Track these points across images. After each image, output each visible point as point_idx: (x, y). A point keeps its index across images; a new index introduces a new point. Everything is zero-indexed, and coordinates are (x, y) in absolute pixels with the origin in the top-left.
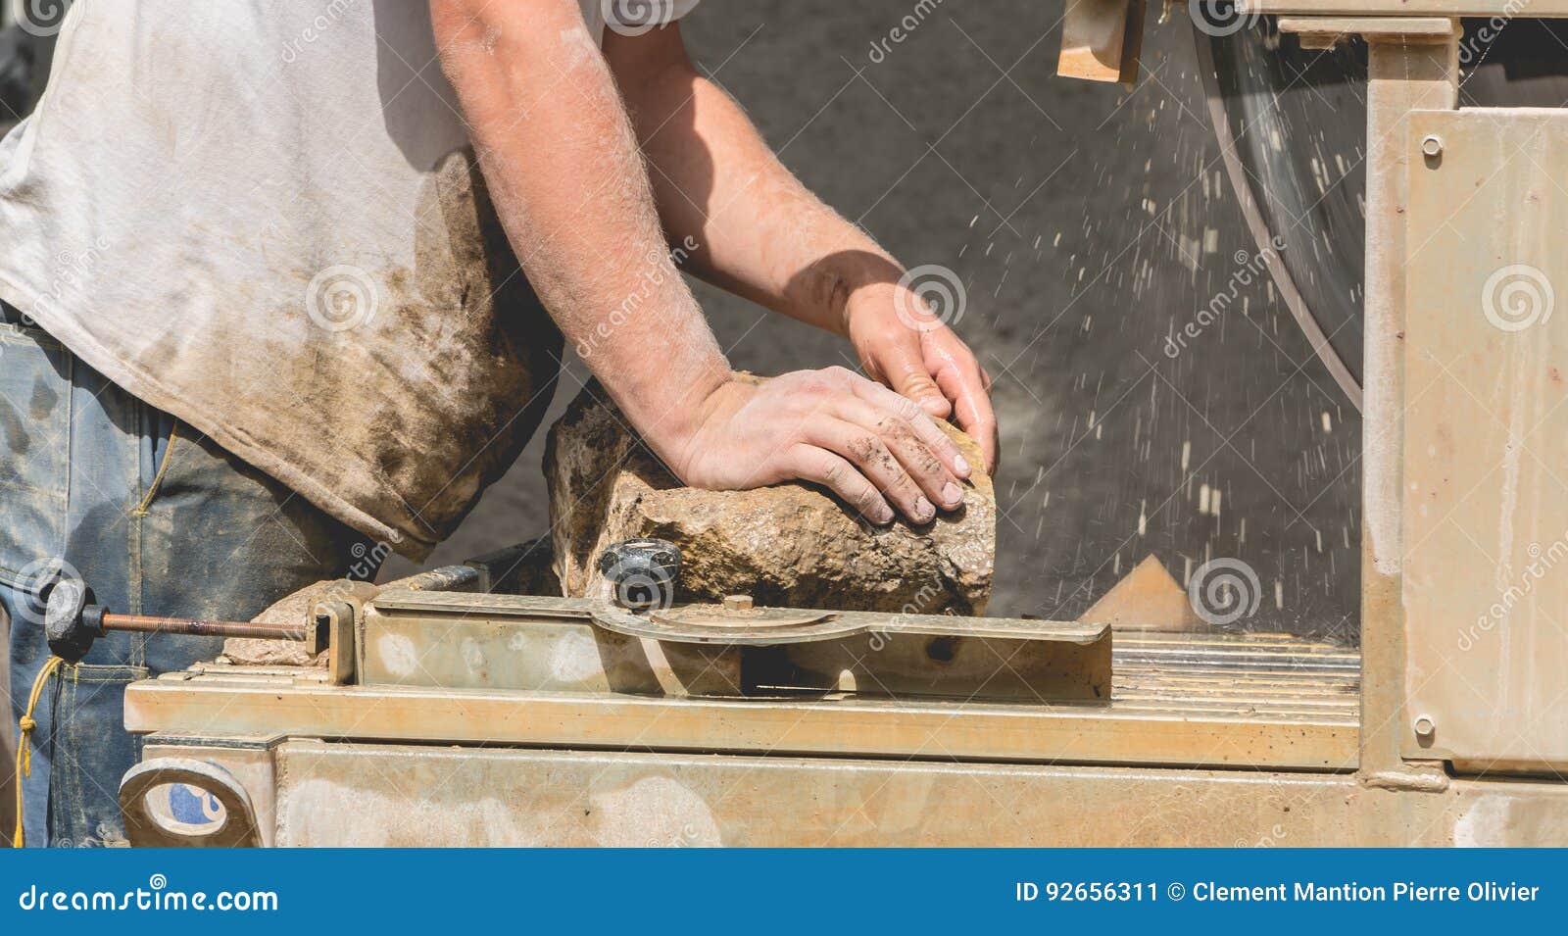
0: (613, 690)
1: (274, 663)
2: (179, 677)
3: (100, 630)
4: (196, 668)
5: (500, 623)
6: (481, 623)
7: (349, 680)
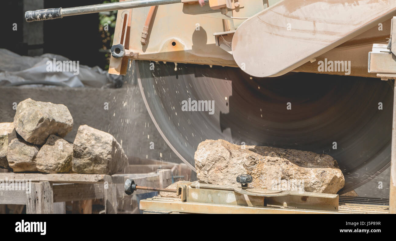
0: (238, 205)
1: (170, 197)
2: (151, 199)
3: (135, 189)
4: (154, 197)
5: (216, 190)
6: (212, 190)
7: (185, 201)
